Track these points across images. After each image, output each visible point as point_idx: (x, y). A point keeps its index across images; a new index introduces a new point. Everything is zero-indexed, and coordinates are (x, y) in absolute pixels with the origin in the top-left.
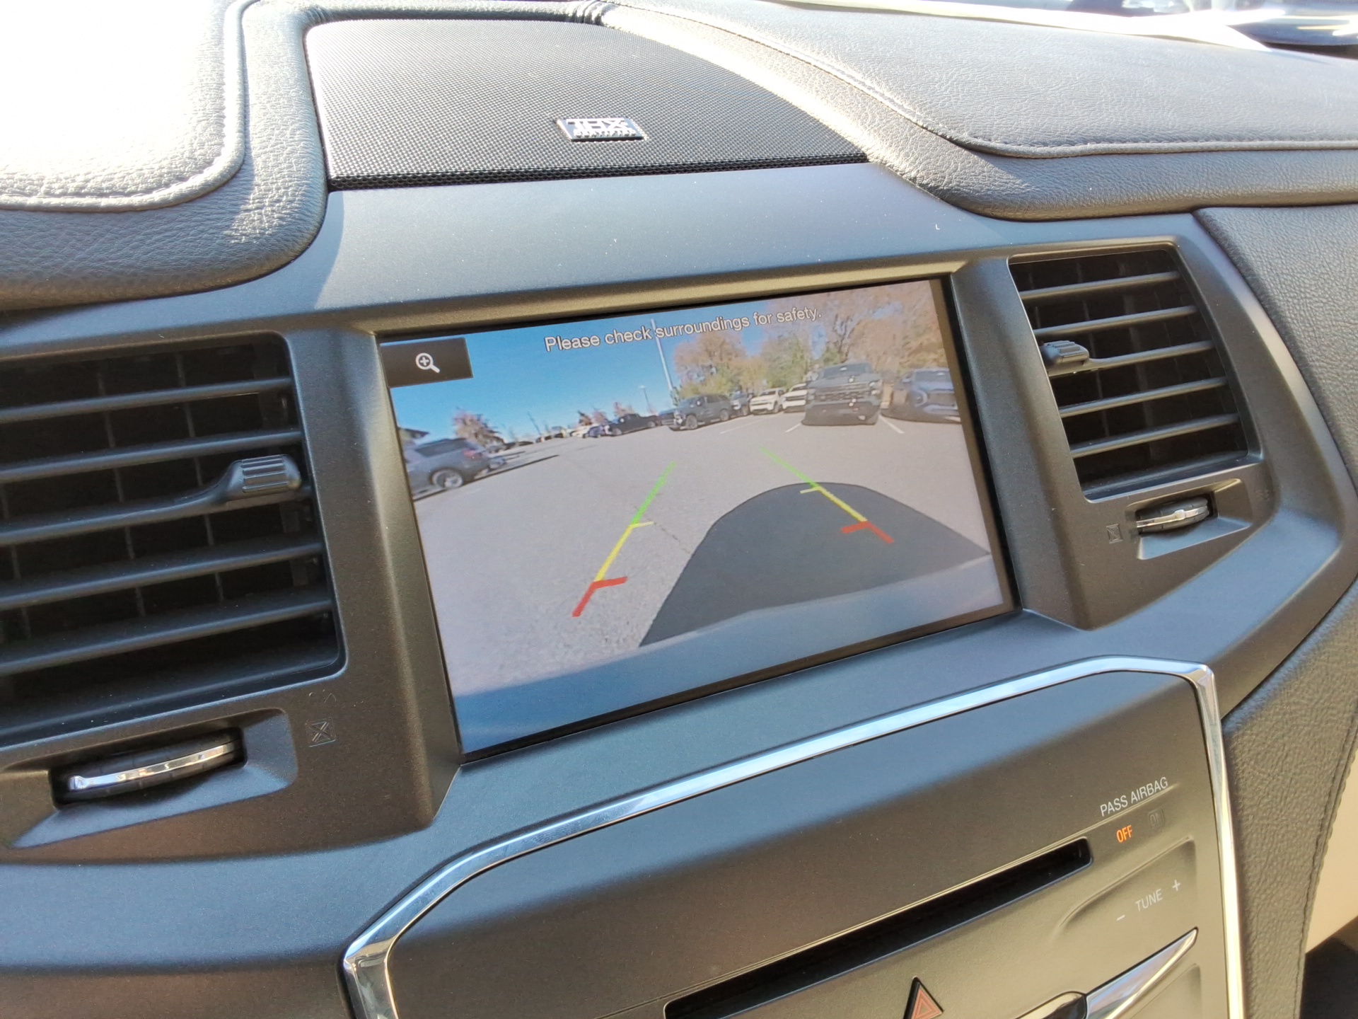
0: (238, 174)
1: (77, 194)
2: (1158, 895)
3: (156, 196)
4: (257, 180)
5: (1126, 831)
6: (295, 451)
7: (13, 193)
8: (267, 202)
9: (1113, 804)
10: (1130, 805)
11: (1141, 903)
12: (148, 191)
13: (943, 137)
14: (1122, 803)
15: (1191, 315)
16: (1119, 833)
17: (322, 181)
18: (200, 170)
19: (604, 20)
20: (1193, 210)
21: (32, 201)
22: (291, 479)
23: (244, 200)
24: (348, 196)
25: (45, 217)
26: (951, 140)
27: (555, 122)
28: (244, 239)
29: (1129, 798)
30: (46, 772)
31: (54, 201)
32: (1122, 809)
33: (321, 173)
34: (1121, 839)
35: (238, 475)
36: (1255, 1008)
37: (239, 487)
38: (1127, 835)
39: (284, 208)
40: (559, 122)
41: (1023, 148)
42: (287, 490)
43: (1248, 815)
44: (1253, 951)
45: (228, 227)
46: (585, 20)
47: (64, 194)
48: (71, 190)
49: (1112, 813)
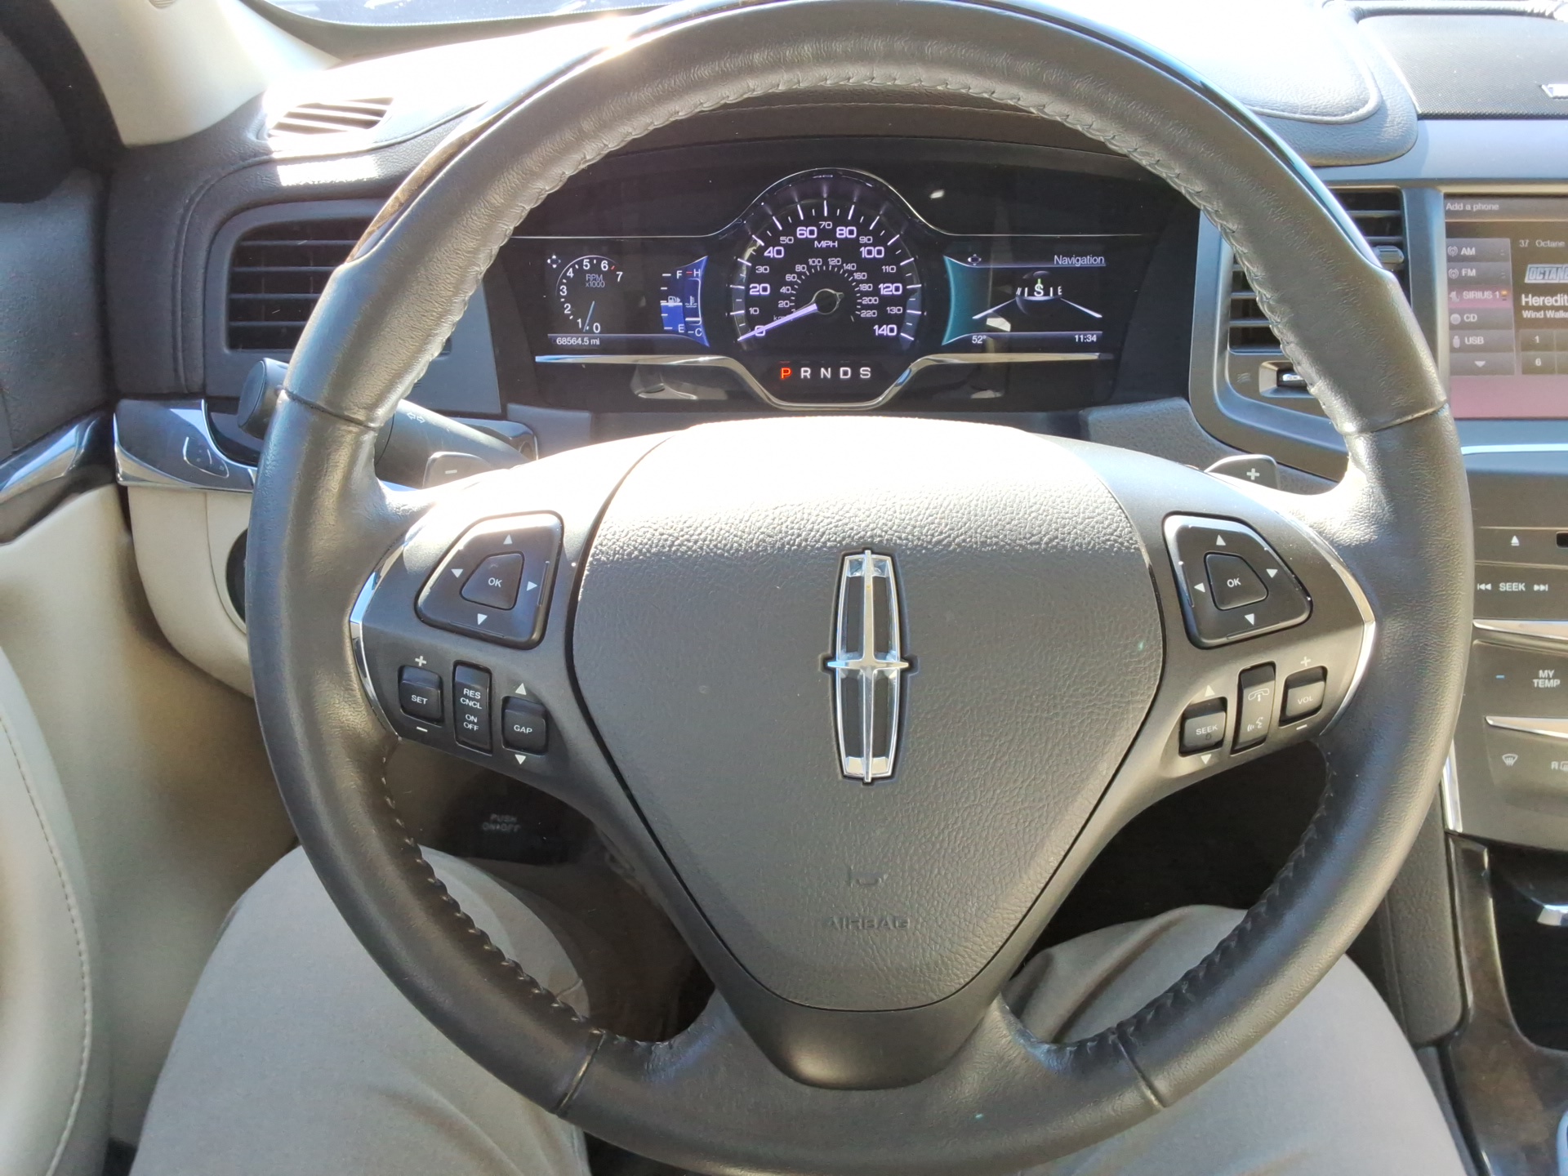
0: (1380, 108)
3: (1347, 117)
4: (1389, 112)
6: (1402, 247)
8: (1395, 124)
12: (1343, 115)
17: (1415, 114)
19: (1555, 15)
22: (1399, 257)
23: (1385, 122)
24: (1427, 123)
27: (1540, 86)
30: (1276, 369)
33: (1413, 111)
39: (1403, 127)
40: (1544, 87)
42: (1396, 263)
46: (1541, 15)
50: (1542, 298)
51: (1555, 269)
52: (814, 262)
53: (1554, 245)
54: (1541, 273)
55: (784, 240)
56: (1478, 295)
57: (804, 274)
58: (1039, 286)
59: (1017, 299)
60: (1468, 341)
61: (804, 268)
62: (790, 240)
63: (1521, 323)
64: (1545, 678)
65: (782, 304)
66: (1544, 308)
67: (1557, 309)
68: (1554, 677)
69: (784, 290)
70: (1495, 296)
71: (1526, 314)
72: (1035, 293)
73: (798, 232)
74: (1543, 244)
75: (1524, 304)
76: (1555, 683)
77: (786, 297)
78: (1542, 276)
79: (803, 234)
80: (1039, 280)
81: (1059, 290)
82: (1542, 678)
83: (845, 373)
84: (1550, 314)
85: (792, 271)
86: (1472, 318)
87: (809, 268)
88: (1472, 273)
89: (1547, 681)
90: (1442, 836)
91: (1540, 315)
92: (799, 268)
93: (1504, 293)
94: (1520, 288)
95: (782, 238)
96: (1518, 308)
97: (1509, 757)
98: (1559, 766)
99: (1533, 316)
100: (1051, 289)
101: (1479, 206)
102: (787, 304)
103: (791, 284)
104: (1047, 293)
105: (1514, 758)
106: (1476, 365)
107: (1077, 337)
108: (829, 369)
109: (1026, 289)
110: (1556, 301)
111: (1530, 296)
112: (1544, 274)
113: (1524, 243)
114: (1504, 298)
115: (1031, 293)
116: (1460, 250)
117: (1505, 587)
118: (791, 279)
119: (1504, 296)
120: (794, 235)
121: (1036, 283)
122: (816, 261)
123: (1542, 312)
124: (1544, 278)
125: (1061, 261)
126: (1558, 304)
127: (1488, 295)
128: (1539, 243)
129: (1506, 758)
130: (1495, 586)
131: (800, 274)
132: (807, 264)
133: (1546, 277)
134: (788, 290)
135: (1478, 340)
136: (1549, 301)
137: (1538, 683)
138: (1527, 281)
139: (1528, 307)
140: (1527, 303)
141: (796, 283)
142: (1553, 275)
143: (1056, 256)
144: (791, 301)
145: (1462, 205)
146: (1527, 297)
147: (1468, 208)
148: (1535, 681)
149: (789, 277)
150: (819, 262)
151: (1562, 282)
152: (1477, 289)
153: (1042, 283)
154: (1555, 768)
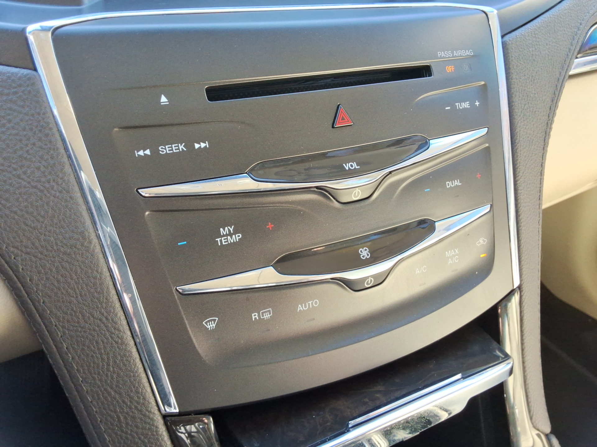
2: (467, 105)
5: (451, 68)
9: (444, 53)
10: (453, 57)
11: (458, 105)
14: (449, 54)
16: (447, 68)
29: (452, 53)
32: (449, 57)
34: (448, 71)
36: (519, 177)
38: (452, 70)
43: (515, 82)
44: (518, 148)
49: (444, 57)
64: (227, 235)
68: (235, 232)
76: (237, 237)
82: (224, 236)
89: (229, 237)
97: (209, 321)
98: (259, 316)
105: (214, 320)
117: (165, 150)
129: (206, 323)
130: (155, 152)
137: (221, 241)
148: (218, 240)
154: (255, 318)
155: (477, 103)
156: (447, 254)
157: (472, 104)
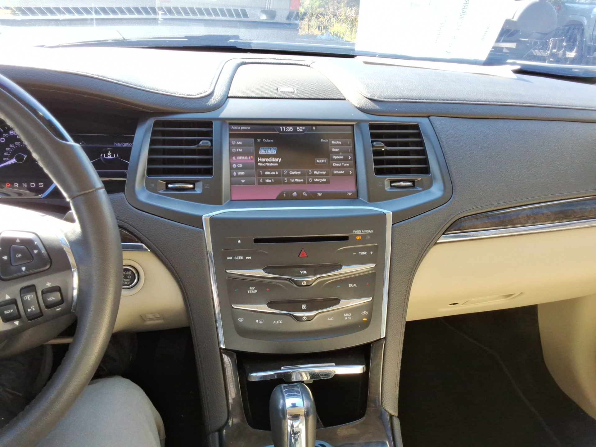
0: (212, 94)
1: (184, 95)
2: (366, 253)
4: (214, 95)
5: (359, 237)
6: (211, 141)
7: (174, 94)
8: (215, 99)
9: (357, 231)
10: (361, 233)
11: (361, 253)
12: (196, 95)
13: (363, 96)
15: (420, 141)
16: (357, 237)
17: (227, 96)
18: (205, 92)
19: (310, 66)
20: (428, 117)
21: (177, 95)
22: (209, 144)
23: (211, 98)
24: (231, 99)
25: (178, 98)
26: (365, 97)
27: (278, 88)
28: (209, 105)
29: (361, 231)
30: (165, 183)
31: (180, 96)
32: (359, 233)
33: (227, 95)
34: (358, 239)
35: (201, 143)
37: (201, 144)
39: (218, 100)
41: (382, 99)
42: (208, 146)
43: (396, 245)
45: (207, 103)
46: (307, 66)
47: (182, 95)
48: (183, 94)
49: (356, 233)
50: (265, 159)
51: (270, 149)
52: (17, 143)
53: (269, 141)
54: (265, 150)
55: (5, 135)
56: (243, 158)
57: (13, 148)
58: (109, 153)
59: (101, 158)
60: (239, 173)
61: (13, 146)
62: (7, 135)
63: (258, 167)
64: (252, 290)
65: (5, 159)
66: (266, 162)
67: (270, 162)
68: (255, 290)
69: (5, 154)
70: (248, 158)
71: (259, 164)
72: (108, 156)
73: (10, 133)
74: (265, 140)
75: (259, 161)
76: (255, 291)
77: (6, 156)
78: (265, 151)
79: (12, 133)
80: (109, 151)
81: (118, 155)
82: (251, 290)
83: (33, 185)
84: (268, 164)
85: (8, 147)
86: (241, 166)
87: (16, 146)
88: (241, 150)
89: (252, 291)
90: (218, 350)
91: (264, 165)
92: (11, 146)
93: (252, 157)
94: (257, 155)
95: (3, 135)
96: (257, 162)
97: (240, 319)
98: (258, 321)
99: (262, 165)
100: (114, 155)
101: (243, 128)
102: (7, 159)
103: (8, 152)
104: (112, 156)
105: (242, 319)
106: (242, 182)
107: (126, 172)
108: (26, 184)
109: (104, 154)
110: (270, 160)
111: (261, 158)
112: (266, 151)
113: (259, 140)
114: (252, 159)
115: (106, 156)
116: (236, 143)
117: (236, 258)
118: (8, 150)
119: (252, 158)
120: (9, 134)
121: (108, 152)
122: (18, 143)
123: (265, 164)
124: (266, 152)
125: (117, 145)
126: (271, 161)
127: (246, 158)
128: (264, 140)
129: (239, 319)
130: (233, 258)
131: (11, 148)
132: (14, 144)
133: (267, 152)
134: (7, 154)
135: (243, 173)
136: (268, 160)
137: (249, 292)
138: (260, 153)
139: (260, 162)
140: (260, 160)
141: (10, 151)
142: (269, 151)
143: (115, 143)
144: (9, 158)
145: (237, 127)
146: (260, 158)
147: (239, 128)
148: (249, 291)
149: (7, 149)
150: (19, 144)
151: (272, 153)
152: (242, 156)
153: (110, 152)
154: (257, 322)
155: (372, 253)
156: (345, 315)
157: (369, 253)
